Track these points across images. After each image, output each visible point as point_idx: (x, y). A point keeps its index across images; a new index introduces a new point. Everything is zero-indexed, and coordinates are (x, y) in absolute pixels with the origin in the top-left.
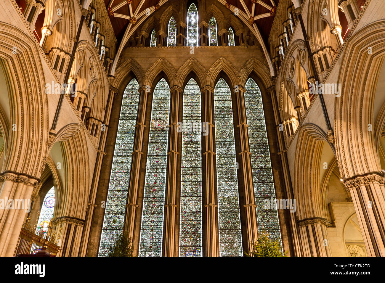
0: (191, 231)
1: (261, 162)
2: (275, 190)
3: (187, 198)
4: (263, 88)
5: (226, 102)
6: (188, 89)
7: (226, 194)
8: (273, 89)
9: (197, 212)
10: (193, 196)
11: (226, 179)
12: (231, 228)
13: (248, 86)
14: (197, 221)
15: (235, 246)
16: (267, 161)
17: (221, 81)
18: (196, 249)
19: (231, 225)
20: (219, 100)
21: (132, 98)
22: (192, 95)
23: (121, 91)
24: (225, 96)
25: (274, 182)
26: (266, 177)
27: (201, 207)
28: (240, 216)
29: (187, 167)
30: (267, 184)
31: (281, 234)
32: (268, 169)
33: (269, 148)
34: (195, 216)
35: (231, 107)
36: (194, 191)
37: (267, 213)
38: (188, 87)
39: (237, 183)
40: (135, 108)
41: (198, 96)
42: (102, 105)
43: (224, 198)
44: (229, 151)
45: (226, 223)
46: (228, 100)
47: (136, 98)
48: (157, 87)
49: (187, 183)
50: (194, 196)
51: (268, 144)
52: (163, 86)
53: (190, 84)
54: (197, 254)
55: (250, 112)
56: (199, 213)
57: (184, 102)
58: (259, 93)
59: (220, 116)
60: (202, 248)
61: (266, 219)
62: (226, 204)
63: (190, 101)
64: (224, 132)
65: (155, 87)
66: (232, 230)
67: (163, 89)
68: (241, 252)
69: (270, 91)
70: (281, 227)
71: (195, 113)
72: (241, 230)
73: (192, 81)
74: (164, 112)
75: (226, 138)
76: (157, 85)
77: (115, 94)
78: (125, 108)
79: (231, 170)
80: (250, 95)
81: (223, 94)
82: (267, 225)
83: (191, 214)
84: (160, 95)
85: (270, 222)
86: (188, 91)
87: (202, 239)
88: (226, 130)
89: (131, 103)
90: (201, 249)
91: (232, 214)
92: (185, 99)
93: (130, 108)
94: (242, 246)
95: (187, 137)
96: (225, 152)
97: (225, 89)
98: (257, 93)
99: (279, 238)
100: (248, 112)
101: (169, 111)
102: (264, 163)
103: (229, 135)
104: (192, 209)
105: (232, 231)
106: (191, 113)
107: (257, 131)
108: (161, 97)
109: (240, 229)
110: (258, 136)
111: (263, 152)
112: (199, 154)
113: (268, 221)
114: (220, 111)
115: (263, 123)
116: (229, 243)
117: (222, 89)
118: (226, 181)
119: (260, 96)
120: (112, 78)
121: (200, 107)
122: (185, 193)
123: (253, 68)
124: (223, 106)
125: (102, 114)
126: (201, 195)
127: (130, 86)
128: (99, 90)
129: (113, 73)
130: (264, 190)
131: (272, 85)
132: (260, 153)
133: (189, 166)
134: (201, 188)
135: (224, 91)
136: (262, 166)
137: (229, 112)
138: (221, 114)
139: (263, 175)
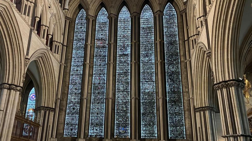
1: (173, 67)
3: (120, 93)
4: (178, 11)
6: (122, 15)
8: (185, 12)
9: (126, 102)
10: (124, 92)
11: (147, 80)
12: (150, 113)
13: (167, 10)
14: (127, 108)
15: (152, 124)
17: (146, 6)
18: (126, 126)
19: (150, 111)
20: (144, 23)
21: (81, 24)
22: (124, 19)
23: (74, 19)
24: (149, 19)
25: (182, 82)
27: (130, 99)
33: (180, 57)
34: (125, 104)
35: (153, 27)
38: (121, 14)
39: (155, 82)
40: (84, 32)
41: (129, 20)
42: (61, 32)
43: (145, 93)
44: (150, 60)
45: (146, 110)
46: (151, 22)
47: (85, 23)
48: (99, 15)
49: (120, 83)
51: (179, 54)
52: (103, 14)
53: (123, 10)
55: (167, 31)
56: (128, 103)
57: (118, 25)
58: (175, 15)
59: (144, 34)
60: (129, 125)
63: (123, 24)
64: (147, 46)
65: (98, 14)
67: (104, 16)
68: (156, 128)
69: (182, 13)
71: (126, 33)
73: (124, 9)
74: (105, 33)
75: (148, 51)
76: (99, 13)
77: (69, 22)
78: (77, 32)
79: (151, 74)
80: (168, 17)
81: (148, 17)
82: (174, 111)
84: (102, 21)
86: (121, 16)
88: (149, 45)
89: (81, 28)
91: (150, 103)
92: (119, 23)
93: (81, 32)
94: (156, 124)
95: (120, 51)
96: (147, 61)
97: (149, 13)
99: (183, 120)
100: (165, 30)
101: (108, 33)
103: (150, 49)
105: (150, 115)
106: (123, 33)
107: (172, 45)
108: (102, 23)
110: (172, 48)
112: (129, 63)
113: (176, 108)
114: (145, 31)
116: (148, 122)
117: (147, 13)
118: (147, 82)
119: (175, 17)
120: (67, 10)
121: (130, 29)
122: (119, 89)
124: (147, 27)
125: (61, 38)
126: (130, 91)
127: (80, 15)
128: (58, 21)
129: (67, 7)
130: (174, 87)
132: (173, 61)
133: (122, 72)
134: (130, 86)
135: (148, 15)
136: (173, 70)
137: (151, 31)
138: (145, 33)
139: (174, 77)
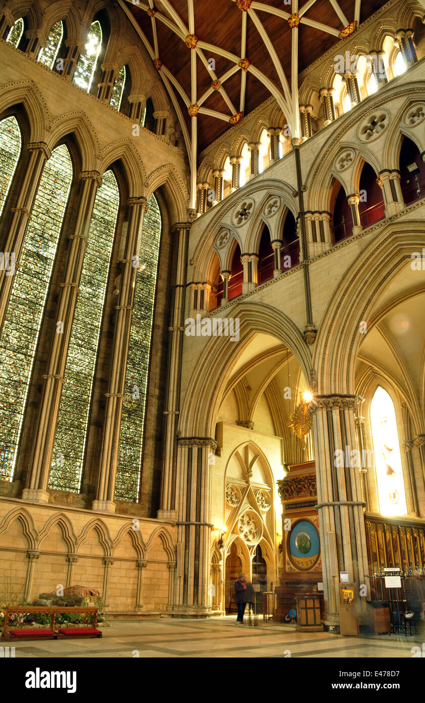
0: (4, 413)
1: (138, 332)
2: (148, 382)
3: (7, 351)
4: (166, 218)
5: (109, 213)
6: (55, 160)
7: (75, 366)
9: (20, 382)
10: (18, 353)
11: (80, 342)
12: (72, 425)
14: (18, 398)
15: (72, 456)
16: (146, 334)
17: (110, 174)
18: (7, 447)
19: (73, 420)
20: (98, 206)
22: (57, 173)
24: (109, 202)
25: (149, 371)
26: (139, 359)
27: (29, 376)
28: (89, 408)
29: (19, 297)
30: (138, 370)
31: (143, 451)
32: (145, 347)
33: (154, 316)
34: (16, 388)
35: (113, 225)
36: (23, 343)
37: (129, 414)
38: (53, 157)
39: (96, 354)
41: (67, 181)
43: (70, 371)
44: (94, 296)
45: (65, 415)
46: (112, 212)
49: (14, 325)
50: (20, 353)
51: (153, 309)
52: (10, 131)
53: (58, 152)
54: (6, 455)
56: (24, 385)
58: (159, 224)
60: (17, 447)
61: (126, 423)
62: (72, 382)
63: (51, 182)
64: (94, 261)
66: (72, 429)
68: (80, 467)
70: (144, 442)
71: (55, 207)
72: (86, 432)
73: (63, 151)
75: (95, 273)
79: (90, 328)
80: (146, 220)
81: (107, 198)
82: (125, 433)
83: (9, 383)
84: (2, 145)
85: (131, 430)
86: (53, 163)
87: (19, 431)
88: (98, 260)
90: (14, 449)
91: (78, 401)
92: (46, 175)
94: (83, 458)
95: (31, 242)
96: (88, 295)
97: (113, 191)
98: (156, 222)
99: (139, 457)
101: (10, 182)
102: (142, 336)
103: (100, 270)
104: (12, 375)
105: (72, 431)
106: (48, 204)
107: (143, 282)
108: (2, 150)
109: (85, 430)
110: (142, 290)
111: (143, 318)
112: (45, 281)
113: (129, 428)
114: (96, 224)
115: (154, 273)
116: (64, 448)
117: (107, 188)
118: (78, 345)
119: (159, 228)
121: (66, 202)
122: (6, 341)
123: (167, 181)
124: (102, 218)
126: (33, 355)
130: (132, 377)
131: (186, 221)
132: (139, 318)
133: (24, 296)
134: (36, 343)
135: (109, 194)
136: (137, 339)
137: (109, 231)
138: (96, 229)
139: (136, 355)
